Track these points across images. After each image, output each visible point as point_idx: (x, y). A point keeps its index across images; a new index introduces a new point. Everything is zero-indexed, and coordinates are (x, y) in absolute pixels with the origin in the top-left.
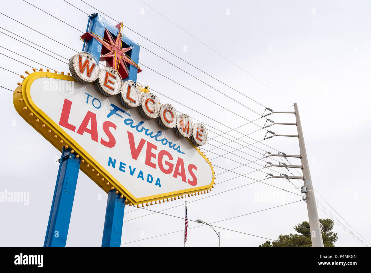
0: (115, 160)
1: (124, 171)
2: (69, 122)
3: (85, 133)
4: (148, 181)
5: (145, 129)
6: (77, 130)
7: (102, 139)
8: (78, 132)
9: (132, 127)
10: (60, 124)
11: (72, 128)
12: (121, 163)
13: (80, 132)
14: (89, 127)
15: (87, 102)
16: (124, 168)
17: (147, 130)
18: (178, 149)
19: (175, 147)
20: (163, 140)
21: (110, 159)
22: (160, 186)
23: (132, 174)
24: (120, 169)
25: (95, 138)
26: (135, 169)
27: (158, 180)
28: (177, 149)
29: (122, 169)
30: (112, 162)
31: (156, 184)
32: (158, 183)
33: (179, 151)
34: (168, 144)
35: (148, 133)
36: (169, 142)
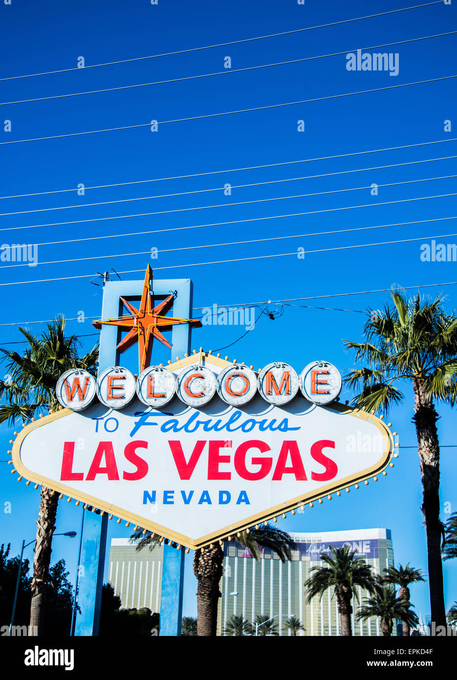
0: (154, 493)
1: (172, 503)
2: (75, 470)
3: (98, 476)
4: (221, 502)
5: (202, 423)
6: (85, 477)
7: (125, 473)
8: (87, 479)
9: (176, 430)
10: (62, 480)
11: (79, 477)
12: (166, 493)
13: (91, 477)
14: (103, 464)
15: (97, 431)
16: (172, 497)
17: (206, 423)
18: (283, 427)
19: (275, 426)
20: (243, 426)
21: (146, 494)
22: (248, 503)
23: (187, 501)
24: (165, 502)
25: (113, 476)
26: (192, 493)
27: (243, 493)
28: (279, 428)
29: (169, 500)
30: (149, 497)
31: (238, 503)
32: (243, 498)
33: (286, 429)
34: (257, 425)
35: (209, 426)
36: (258, 422)
